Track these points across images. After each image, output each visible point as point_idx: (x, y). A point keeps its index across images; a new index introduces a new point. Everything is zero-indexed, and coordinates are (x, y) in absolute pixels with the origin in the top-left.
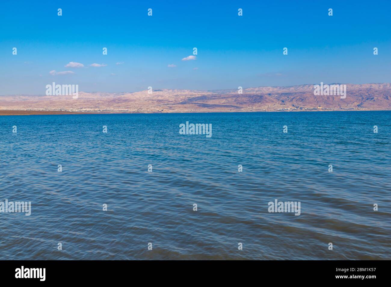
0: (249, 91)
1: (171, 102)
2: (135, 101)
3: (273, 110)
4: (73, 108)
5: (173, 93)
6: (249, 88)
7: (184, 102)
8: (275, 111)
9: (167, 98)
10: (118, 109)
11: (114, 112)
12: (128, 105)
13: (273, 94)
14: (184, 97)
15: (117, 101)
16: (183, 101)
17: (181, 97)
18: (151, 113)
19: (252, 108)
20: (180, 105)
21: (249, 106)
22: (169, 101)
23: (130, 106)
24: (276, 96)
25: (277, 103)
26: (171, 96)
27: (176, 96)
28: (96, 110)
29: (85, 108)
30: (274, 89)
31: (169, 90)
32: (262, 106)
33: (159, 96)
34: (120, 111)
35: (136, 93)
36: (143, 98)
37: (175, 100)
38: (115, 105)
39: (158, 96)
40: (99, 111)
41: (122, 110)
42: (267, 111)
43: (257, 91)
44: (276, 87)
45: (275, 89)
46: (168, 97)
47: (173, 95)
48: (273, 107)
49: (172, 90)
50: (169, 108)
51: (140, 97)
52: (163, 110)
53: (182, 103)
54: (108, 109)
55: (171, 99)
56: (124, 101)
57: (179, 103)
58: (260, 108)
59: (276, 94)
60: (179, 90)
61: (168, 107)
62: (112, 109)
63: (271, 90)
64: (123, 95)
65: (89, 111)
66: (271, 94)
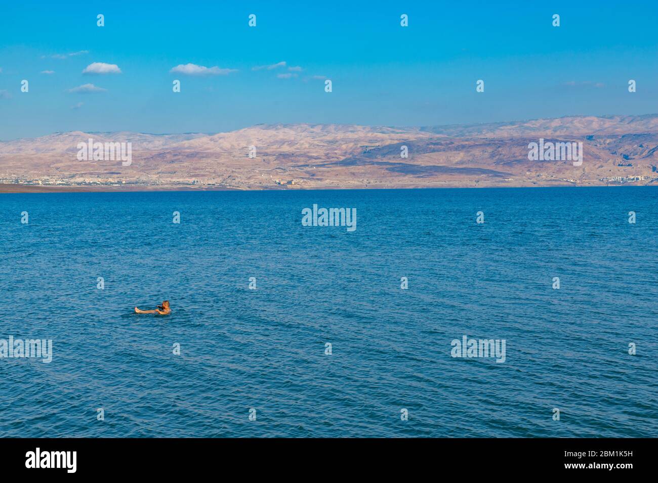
0: (534, 129)
1: (315, 159)
2: (217, 155)
3: (595, 183)
4: (49, 176)
5: (325, 135)
6: (533, 122)
7: (349, 159)
8: (603, 184)
9: (305, 148)
10: (169, 179)
11: (157, 187)
12: (197, 169)
13: (600, 137)
14: (351, 145)
15: (168, 156)
16: (348, 156)
17: (344, 147)
18: (258, 189)
19: (538, 176)
20: (339, 168)
21: (529, 171)
22: (311, 157)
23: (202, 169)
24: (608, 141)
25: (610, 161)
26: (316, 142)
27: (330, 142)
28: (110, 180)
29: (82, 175)
30: (604, 124)
31: (313, 127)
32: (567, 169)
33: (284, 144)
34: (174, 183)
35: (222, 134)
36: (240, 148)
37: (326, 155)
38: (163, 168)
39: (283, 142)
40: (119, 183)
41: (181, 180)
42: (579, 184)
43: (556, 127)
44: (612, 118)
45: (608, 124)
46: (307, 146)
47: (322, 141)
48: (598, 172)
49: (321, 127)
50: (307, 176)
51: (233, 145)
52: (290, 183)
53: (345, 163)
54: (144, 178)
55: (317, 152)
56: (187, 156)
57: (336, 163)
58: (560, 176)
59: (608, 137)
60: (340, 126)
61: (307, 172)
62: (154, 177)
63: (595, 125)
64: (188, 139)
65: (90, 184)
66: (594, 138)
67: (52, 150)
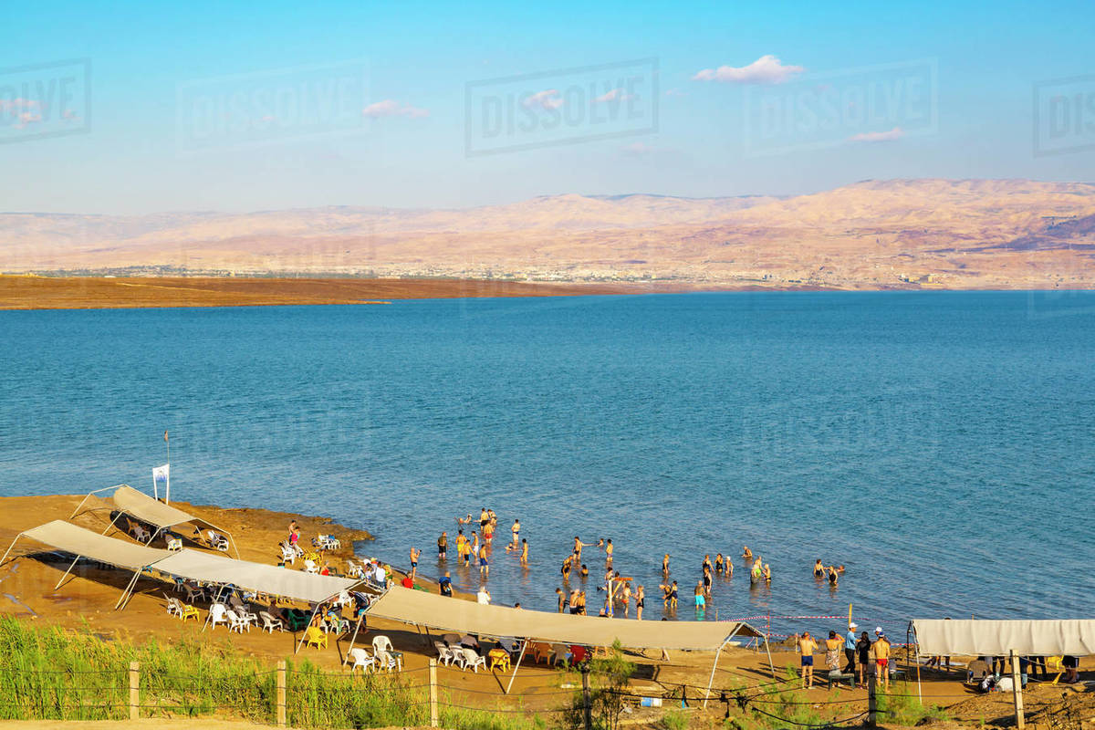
1: (965, 239)
2: (799, 234)
4: (536, 266)
5: (977, 199)
7: (1024, 239)
9: (947, 220)
10: (724, 272)
11: (708, 285)
12: (767, 255)
14: (1026, 215)
15: (720, 234)
16: (1021, 235)
17: (1013, 218)
18: (871, 289)
20: (1006, 255)
22: (957, 236)
23: (776, 256)
26: (964, 211)
27: (989, 210)
28: (633, 273)
29: (586, 265)
31: (955, 184)
33: (908, 213)
34: (732, 279)
35: (804, 198)
36: (835, 220)
37: (984, 232)
38: (714, 252)
39: (907, 211)
40: (645, 277)
41: (744, 274)
46: (949, 217)
47: (972, 208)
49: (969, 184)
50: (953, 268)
51: (822, 216)
52: (925, 278)
53: (1018, 246)
54: (683, 270)
55: (967, 227)
56: (751, 234)
57: (1002, 247)
60: (1003, 183)
61: (952, 262)
62: (697, 269)
64: (747, 206)
65: (602, 279)
67: (535, 224)
